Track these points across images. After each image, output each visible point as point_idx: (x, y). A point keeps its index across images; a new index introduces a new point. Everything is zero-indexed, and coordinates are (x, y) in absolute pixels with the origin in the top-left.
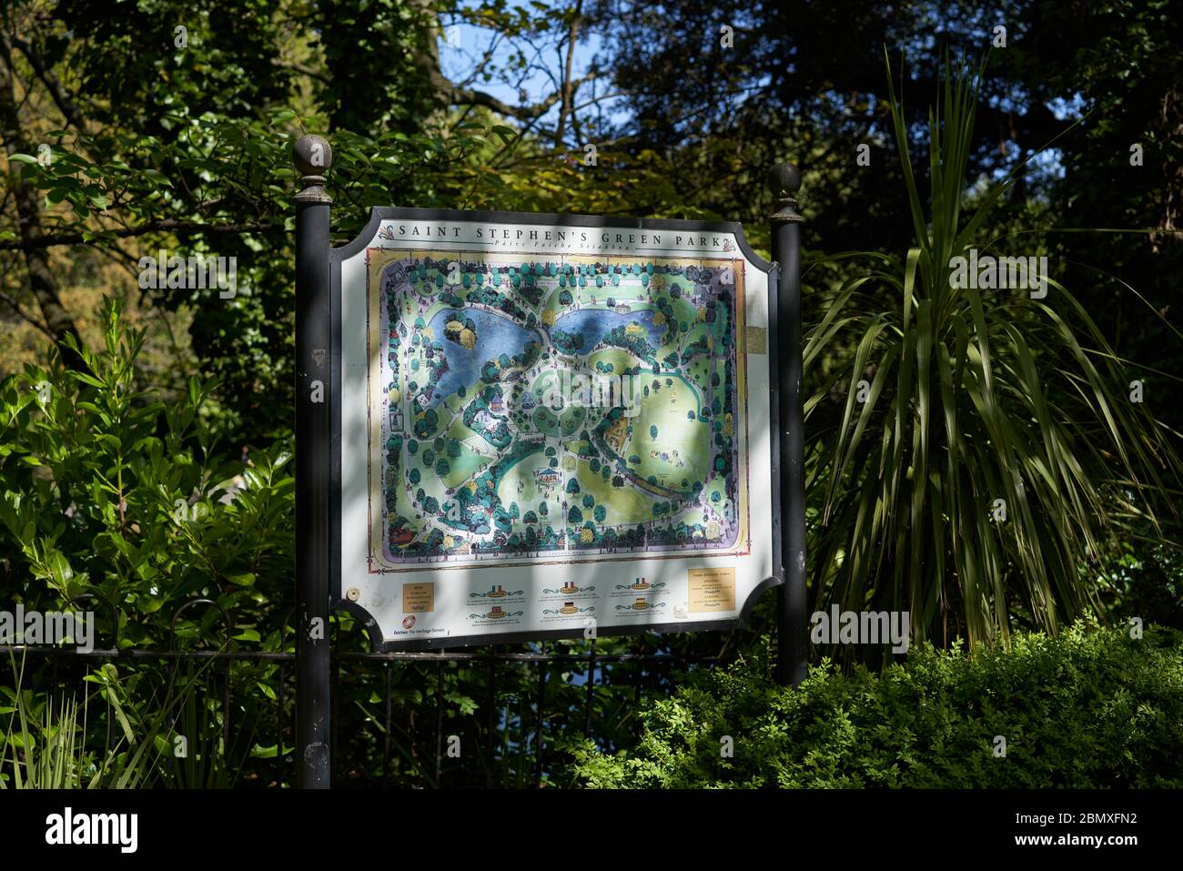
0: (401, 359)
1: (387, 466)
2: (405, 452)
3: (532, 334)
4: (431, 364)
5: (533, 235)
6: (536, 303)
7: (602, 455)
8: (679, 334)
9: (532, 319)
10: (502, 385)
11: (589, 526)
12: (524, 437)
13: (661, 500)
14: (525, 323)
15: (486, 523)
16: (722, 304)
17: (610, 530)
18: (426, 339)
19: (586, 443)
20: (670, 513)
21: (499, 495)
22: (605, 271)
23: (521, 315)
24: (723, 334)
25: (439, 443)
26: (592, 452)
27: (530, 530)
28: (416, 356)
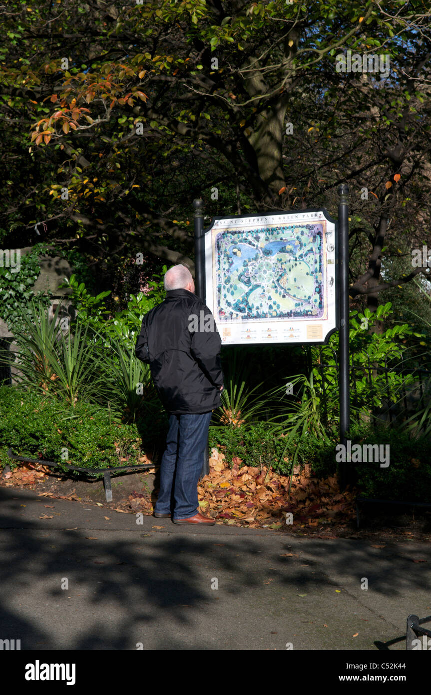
0: (221, 262)
1: (218, 293)
2: (222, 289)
3: (257, 251)
4: (229, 262)
5: (258, 220)
6: (258, 241)
7: (279, 288)
8: (304, 247)
9: (257, 247)
10: (249, 267)
11: (275, 311)
12: (255, 283)
13: (297, 302)
14: (255, 248)
15: (245, 310)
16: (318, 236)
17: (281, 312)
18: (227, 255)
19: (273, 284)
20: (301, 306)
21: (249, 301)
22: (280, 229)
23: (254, 245)
24: (318, 246)
25: (231, 286)
26: (276, 287)
27: (257, 312)
28: (225, 260)
